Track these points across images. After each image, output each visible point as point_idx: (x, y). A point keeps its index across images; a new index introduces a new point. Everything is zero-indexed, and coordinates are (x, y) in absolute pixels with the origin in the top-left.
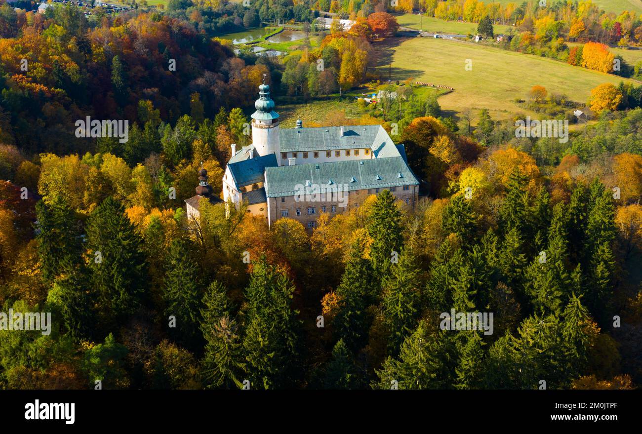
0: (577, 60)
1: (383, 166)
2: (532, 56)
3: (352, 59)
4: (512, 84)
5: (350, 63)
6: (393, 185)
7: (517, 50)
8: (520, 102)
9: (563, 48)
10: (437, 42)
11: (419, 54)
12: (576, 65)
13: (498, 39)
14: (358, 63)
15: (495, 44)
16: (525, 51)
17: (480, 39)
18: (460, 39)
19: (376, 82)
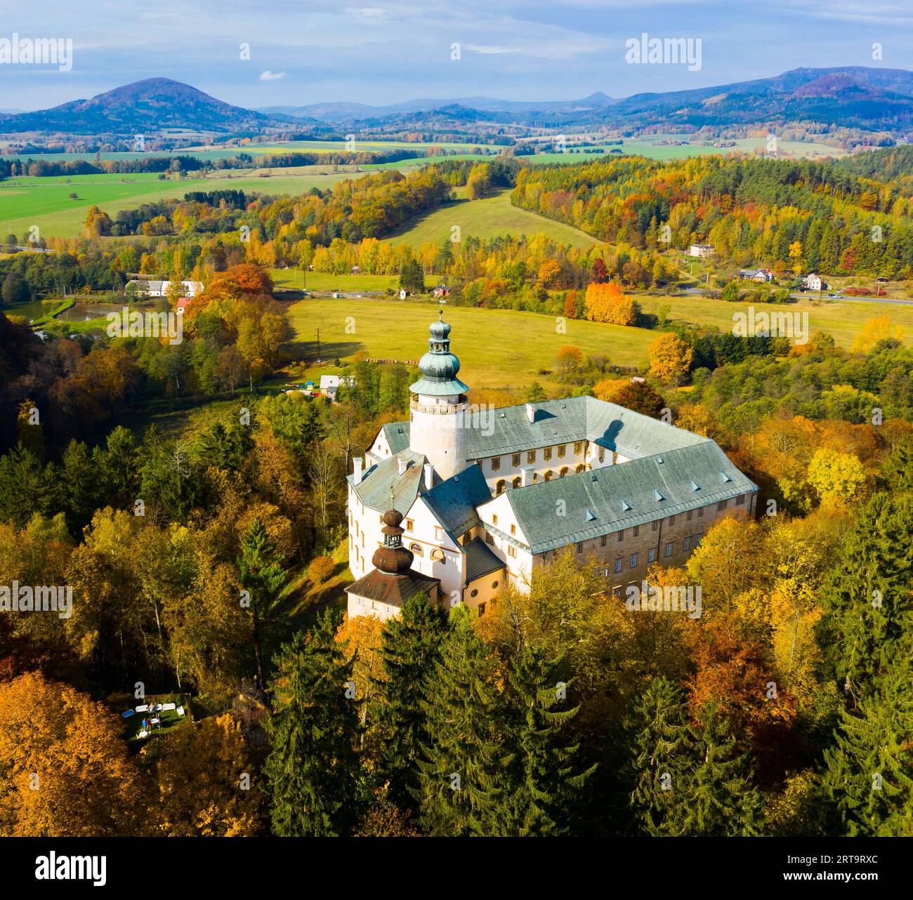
0: (577, 312)
1: (694, 464)
2: (504, 311)
3: (257, 330)
4: (512, 351)
5: (254, 337)
6: (720, 496)
7: (480, 304)
8: (544, 373)
9: (544, 297)
10: (341, 302)
11: (326, 321)
12: (578, 318)
13: (436, 293)
14: (267, 335)
15: (432, 299)
16: (493, 305)
17: (408, 294)
18: (374, 297)
19: (298, 365)
